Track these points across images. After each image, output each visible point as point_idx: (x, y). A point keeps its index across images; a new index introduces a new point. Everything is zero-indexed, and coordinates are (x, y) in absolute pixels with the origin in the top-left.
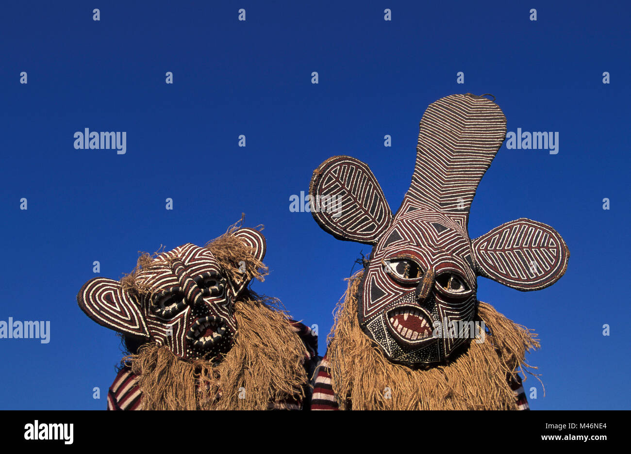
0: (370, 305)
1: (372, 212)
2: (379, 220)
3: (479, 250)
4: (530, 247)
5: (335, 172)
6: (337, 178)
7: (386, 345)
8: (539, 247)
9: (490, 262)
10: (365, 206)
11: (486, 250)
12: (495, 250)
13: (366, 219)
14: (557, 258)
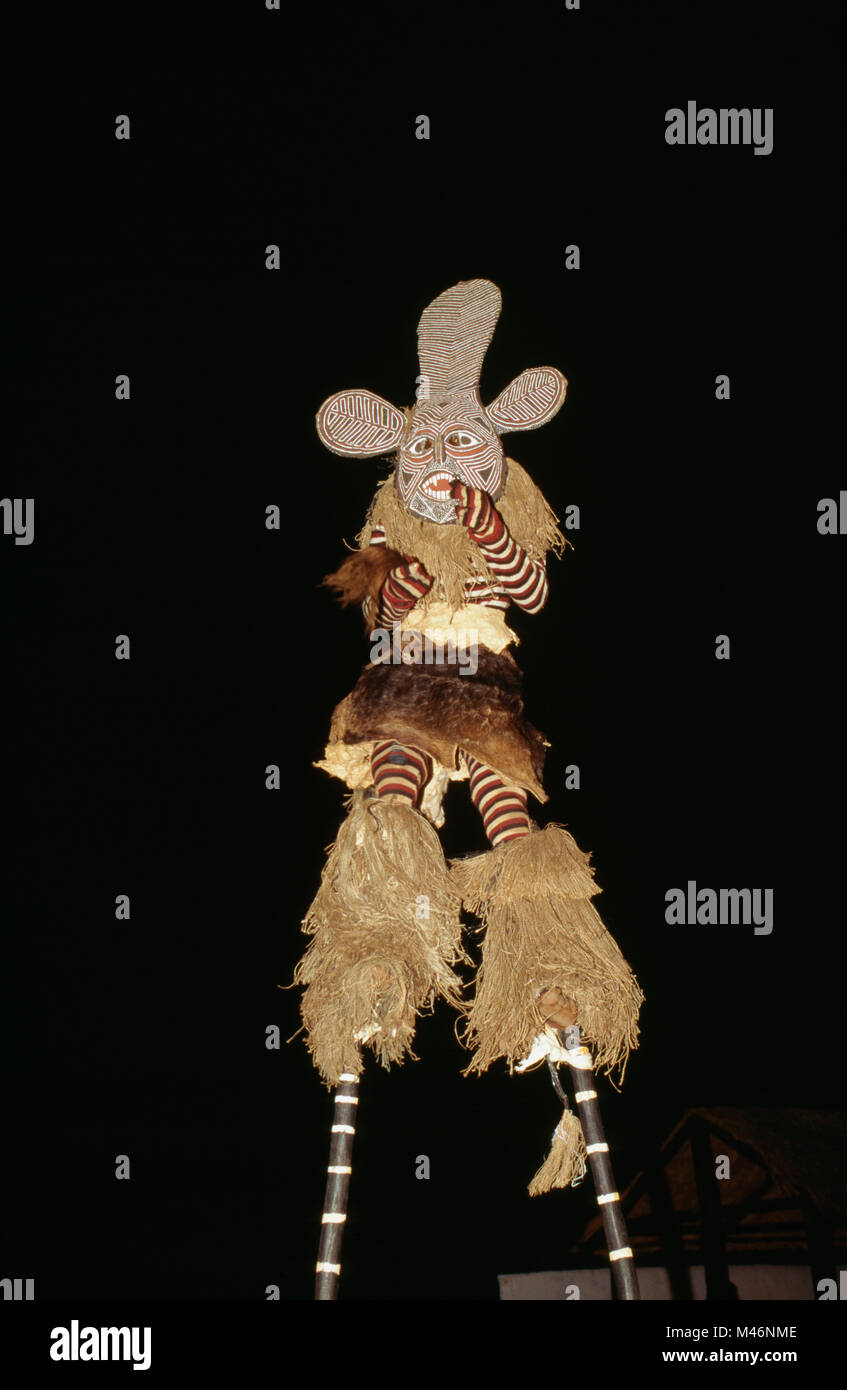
0: (406, 490)
1: (385, 423)
2: (395, 426)
3: (493, 412)
4: (534, 390)
5: (335, 408)
6: (339, 413)
7: (430, 514)
8: (541, 387)
9: (505, 417)
10: (376, 421)
11: (499, 409)
12: (507, 407)
13: (381, 431)
14: (556, 389)
